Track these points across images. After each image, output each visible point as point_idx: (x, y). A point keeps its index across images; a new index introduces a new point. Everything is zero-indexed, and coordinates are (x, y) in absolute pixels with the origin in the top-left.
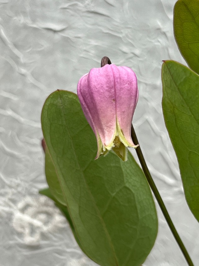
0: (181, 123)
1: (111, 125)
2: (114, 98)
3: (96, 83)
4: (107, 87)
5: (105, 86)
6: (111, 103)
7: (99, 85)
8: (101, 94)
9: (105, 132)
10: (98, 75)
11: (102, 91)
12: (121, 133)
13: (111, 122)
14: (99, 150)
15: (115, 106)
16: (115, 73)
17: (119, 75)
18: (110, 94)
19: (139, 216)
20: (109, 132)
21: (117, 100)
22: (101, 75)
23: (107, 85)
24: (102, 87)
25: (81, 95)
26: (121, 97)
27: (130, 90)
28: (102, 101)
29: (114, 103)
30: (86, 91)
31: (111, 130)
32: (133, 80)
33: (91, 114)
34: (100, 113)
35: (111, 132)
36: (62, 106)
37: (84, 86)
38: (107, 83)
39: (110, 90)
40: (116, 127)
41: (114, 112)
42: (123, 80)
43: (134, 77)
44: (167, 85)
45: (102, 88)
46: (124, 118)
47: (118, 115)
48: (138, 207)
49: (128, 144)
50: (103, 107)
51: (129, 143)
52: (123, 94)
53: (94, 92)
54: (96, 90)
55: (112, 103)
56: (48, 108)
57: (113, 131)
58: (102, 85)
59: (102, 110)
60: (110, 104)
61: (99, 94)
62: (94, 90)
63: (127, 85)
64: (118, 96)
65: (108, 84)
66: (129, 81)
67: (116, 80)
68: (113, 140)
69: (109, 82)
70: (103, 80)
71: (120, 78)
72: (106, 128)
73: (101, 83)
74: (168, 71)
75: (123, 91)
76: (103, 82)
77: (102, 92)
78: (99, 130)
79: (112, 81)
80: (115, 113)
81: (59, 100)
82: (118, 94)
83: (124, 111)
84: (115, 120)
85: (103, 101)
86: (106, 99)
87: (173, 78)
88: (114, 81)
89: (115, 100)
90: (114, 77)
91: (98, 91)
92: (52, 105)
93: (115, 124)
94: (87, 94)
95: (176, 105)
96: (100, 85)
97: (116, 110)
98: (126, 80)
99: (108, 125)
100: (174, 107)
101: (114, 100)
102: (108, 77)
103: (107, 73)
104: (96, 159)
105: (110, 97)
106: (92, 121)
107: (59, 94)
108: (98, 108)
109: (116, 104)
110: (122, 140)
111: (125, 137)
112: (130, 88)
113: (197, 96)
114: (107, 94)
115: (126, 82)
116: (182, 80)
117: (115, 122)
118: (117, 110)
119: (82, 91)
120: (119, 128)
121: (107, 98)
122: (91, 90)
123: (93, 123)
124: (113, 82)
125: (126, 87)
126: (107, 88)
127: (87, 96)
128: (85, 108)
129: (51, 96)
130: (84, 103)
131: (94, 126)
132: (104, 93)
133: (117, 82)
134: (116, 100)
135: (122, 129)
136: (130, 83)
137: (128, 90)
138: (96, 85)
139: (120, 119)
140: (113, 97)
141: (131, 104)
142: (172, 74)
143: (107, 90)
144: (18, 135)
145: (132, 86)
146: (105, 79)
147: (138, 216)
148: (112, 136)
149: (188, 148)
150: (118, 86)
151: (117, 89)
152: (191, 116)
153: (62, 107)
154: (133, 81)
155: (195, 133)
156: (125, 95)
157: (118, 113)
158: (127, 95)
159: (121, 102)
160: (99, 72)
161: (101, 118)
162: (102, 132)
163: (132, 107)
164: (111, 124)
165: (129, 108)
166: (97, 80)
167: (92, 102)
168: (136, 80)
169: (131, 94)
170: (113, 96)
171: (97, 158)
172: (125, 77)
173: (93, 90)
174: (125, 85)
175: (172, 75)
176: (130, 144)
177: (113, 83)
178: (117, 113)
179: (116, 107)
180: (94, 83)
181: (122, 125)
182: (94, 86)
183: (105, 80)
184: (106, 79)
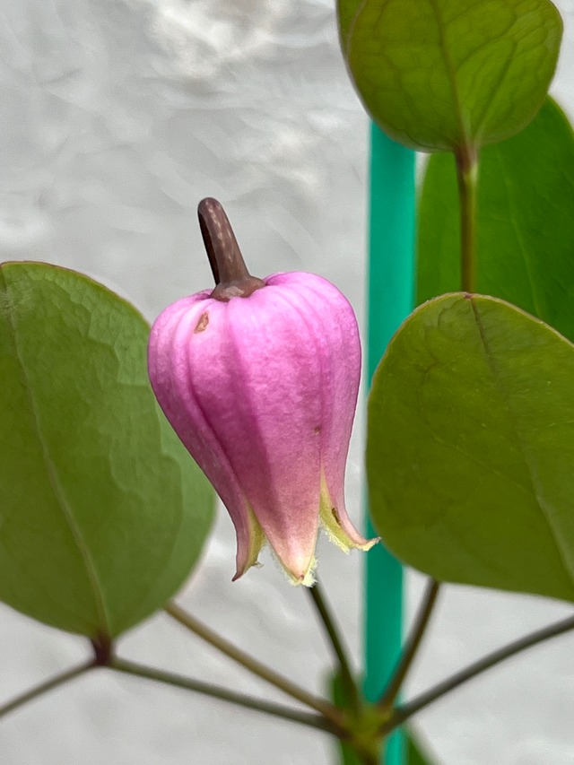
2: (318, 424)
3: (265, 386)
4: (301, 393)
5: (293, 393)
6: (309, 439)
7: (276, 390)
8: (282, 420)
10: (266, 352)
11: (285, 409)
12: (333, 517)
16: (321, 344)
18: (309, 415)
20: (301, 522)
21: (325, 427)
22: (276, 354)
23: (302, 387)
24: (286, 396)
29: (317, 437)
38: (299, 380)
39: (308, 402)
45: (287, 400)
50: (286, 455)
53: (262, 417)
54: (269, 408)
55: (312, 438)
58: (286, 391)
59: (282, 466)
60: (306, 442)
61: (277, 420)
62: (262, 409)
65: (304, 385)
67: (327, 370)
69: (305, 379)
70: (288, 372)
72: (289, 513)
73: (281, 382)
76: (288, 379)
77: (286, 414)
80: (317, 465)
82: (330, 410)
86: (297, 431)
88: (322, 370)
90: (320, 360)
91: (275, 412)
94: (224, 410)
96: (278, 392)
99: (297, 504)
102: (303, 361)
103: (297, 346)
105: (307, 422)
114: (299, 415)
120: (328, 504)
121: (298, 427)
124: (319, 375)
126: (299, 399)
127: (224, 417)
130: (204, 427)
132: (291, 414)
134: (322, 429)
135: (335, 508)
138: (266, 393)
140: (317, 421)
143: (298, 406)
146: (291, 366)
166: (268, 372)
170: (317, 417)
182: (262, 395)
183: (292, 370)
184: (295, 367)
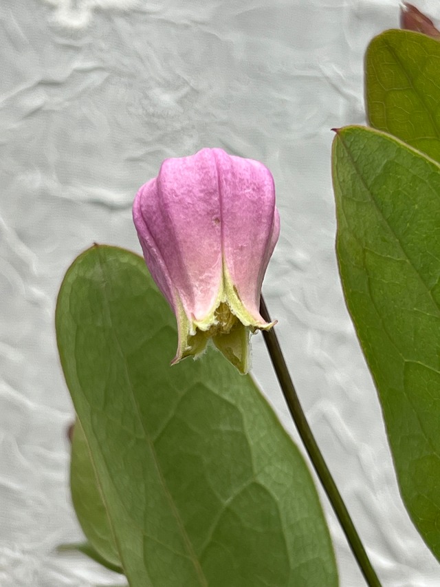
0: (383, 290)
1: (210, 278)
2: (218, 216)
3: (176, 185)
4: (202, 191)
5: (196, 190)
6: (210, 227)
7: (183, 187)
8: (187, 208)
9: (195, 293)
10: (181, 167)
11: (189, 200)
12: (234, 294)
13: (211, 269)
14: (182, 341)
15: (219, 234)
16: (221, 162)
17: (232, 166)
18: (210, 208)
19: (291, 560)
20: (205, 292)
21: (226, 220)
22: (187, 168)
23: (203, 187)
25: (141, 219)
26: (234, 215)
27: (257, 203)
28: (189, 223)
29: (218, 227)
30: (152, 206)
31: (209, 287)
32: (266, 183)
33: (163, 258)
34: (183, 249)
35: (210, 293)
36: (104, 282)
37: (148, 197)
38: (201, 182)
39: (207, 198)
40: (222, 282)
41: (217, 247)
42: (241, 180)
43: (268, 178)
44: (345, 193)
45: (191, 194)
46: (242, 263)
47: (226, 254)
48: (289, 537)
49: (252, 319)
50: (191, 236)
51: (253, 317)
52: (240, 208)
53: (171, 204)
54: (176, 199)
55: (213, 227)
56: (72, 288)
57: (214, 289)
58: (191, 189)
59: (188, 244)
60: (208, 229)
61: (184, 208)
62: (170, 198)
63: (250, 190)
64: (228, 210)
65: (205, 185)
66: (255, 184)
67: (223, 177)
68: (214, 310)
69: (206, 182)
70: (194, 177)
71: (233, 174)
72: (197, 284)
73: (187, 183)
74: (347, 155)
75: (241, 201)
76: (193, 181)
77: (190, 202)
78: (182, 292)
79: (215, 177)
80: (219, 249)
81: (98, 269)
82: (227, 207)
83: (241, 246)
84: (221, 264)
85: (192, 222)
86: (199, 218)
87: (357, 169)
88: (219, 177)
89: (220, 220)
90: (218, 170)
91: (180, 202)
92: (81, 281)
93: (220, 274)
94: (154, 213)
95: (370, 242)
96: (185, 188)
97: (222, 242)
98: (248, 181)
99: (203, 277)
100: (364, 251)
101: (217, 219)
102: (204, 171)
103: (203, 163)
104: (174, 363)
105: (208, 213)
106: (166, 275)
107: (97, 254)
108: (180, 238)
109: (222, 228)
110: (236, 311)
111: (243, 302)
112: (257, 197)
113: (416, 207)
114: (201, 207)
115: (247, 184)
116: (379, 171)
117: (221, 270)
118: (226, 244)
119: (143, 209)
120: (230, 283)
121: (200, 215)
122: (163, 201)
123: (169, 278)
124: (217, 179)
125: (248, 196)
126: (202, 195)
127: (154, 218)
128: (151, 247)
129: (80, 261)
130: (147, 237)
131: (170, 287)
132: (193, 205)
133: (226, 180)
134: (222, 222)
135: (236, 287)
136: (258, 189)
137: (253, 202)
138: (175, 189)
139: (232, 262)
140: (217, 213)
141: (257, 234)
142: (355, 160)
143: (200, 199)
144: (20, 442)
145: (262, 195)
146: (197, 175)
147: (287, 561)
148: (213, 300)
149: (401, 354)
150: (227, 189)
151: (225, 196)
152: (404, 262)
153: (104, 285)
154: (265, 185)
155: (415, 309)
156: (244, 211)
157: (229, 249)
158: (249, 212)
159: (234, 226)
160: (184, 163)
161: (186, 262)
162: (189, 295)
163: (262, 240)
164: (210, 275)
165: (254, 241)
166: (179, 176)
167: (166, 227)
168: (270, 183)
169: (261, 212)
170: (217, 210)
171: (177, 362)
172: (245, 174)
173: (167, 199)
174: (245, 189)
175: (356, 162)
176: (255, 320)
177: (215, 182)
178: (225, 249)
179: (222, 236)
180: (169, 185)
181: (236, 277)
182: (172, 190)
183: (198, 177)
184: (200, 175)
